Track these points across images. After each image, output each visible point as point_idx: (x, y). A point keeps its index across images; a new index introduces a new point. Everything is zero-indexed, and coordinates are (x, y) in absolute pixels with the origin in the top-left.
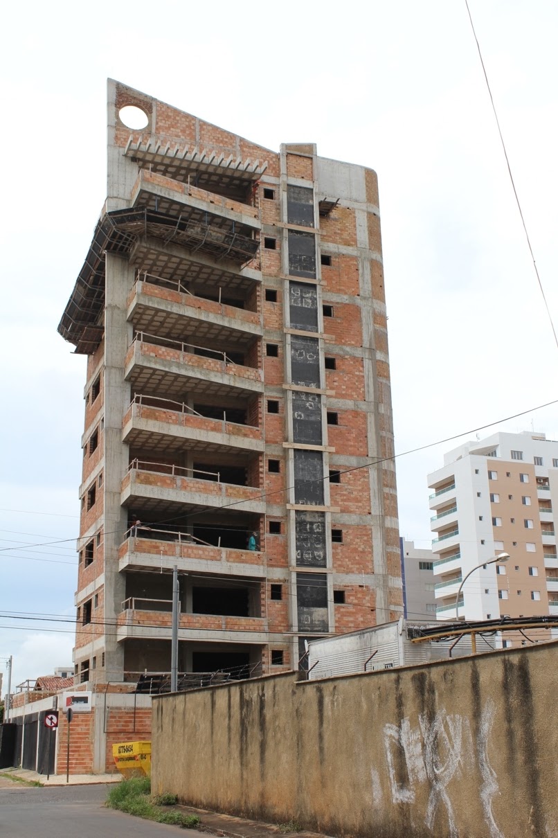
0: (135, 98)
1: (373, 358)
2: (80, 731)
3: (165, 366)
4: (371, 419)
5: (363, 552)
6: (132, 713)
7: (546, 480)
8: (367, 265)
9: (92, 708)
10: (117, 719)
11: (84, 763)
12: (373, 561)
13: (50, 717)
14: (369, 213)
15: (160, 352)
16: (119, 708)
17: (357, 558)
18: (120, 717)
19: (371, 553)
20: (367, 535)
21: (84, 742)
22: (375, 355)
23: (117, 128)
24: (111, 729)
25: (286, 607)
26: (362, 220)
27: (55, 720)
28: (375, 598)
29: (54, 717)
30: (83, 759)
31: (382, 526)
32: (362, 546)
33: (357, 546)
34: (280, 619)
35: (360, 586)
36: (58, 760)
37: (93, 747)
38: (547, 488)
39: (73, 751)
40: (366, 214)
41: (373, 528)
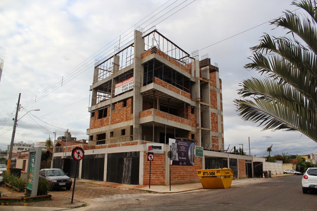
2: (157, 163)
5: (214, 101)
9: (164, 152)
11: (160, 180)
12: (217, 104)
13: (150, 155)
17: (213, 102)
19: (216, 101)
20: (216, 95)
21: (159, 169)
25: (196, 117)
27: (152, 157)
28: (217, 118)
29: (152, 155)
30: (159, 178)
32: (214, 99)
33: (213, 98)
34: (194, 122)
35: (214, 113)
36: (144, 177)
37: (165, 172)
39: (152, 174)
41: (217, 92)
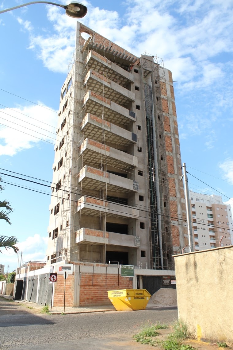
0: (87, 30)
1: (174, 137)
2: (66, 284)
3: (100, 125)
4: (175, 159)
5: (174, 212)
6: (92, 276)
7: (194, 205)
8: (171, 103)
9: (73, 272)
10: (85, 279)
11: (69, 301)
13: (53, 276)
14: (170, 85)
15: (98, 119)
16: (86, 273)
17: (172, 214)
18: (86, 278)
20: (175, 205)
22: (175, 136)
23: (80, 38)
24: (82, 283)
26: (168, 88)
27: (55, 278)
29: (55, 276)
30: (68, 299)
31: (180, 202)
32: (173, 209)
33: (171, 209)
35: (173, 226)
36: (54, 299)
38: (194, 208)
40: (169, 86)
41: (177, 202)
